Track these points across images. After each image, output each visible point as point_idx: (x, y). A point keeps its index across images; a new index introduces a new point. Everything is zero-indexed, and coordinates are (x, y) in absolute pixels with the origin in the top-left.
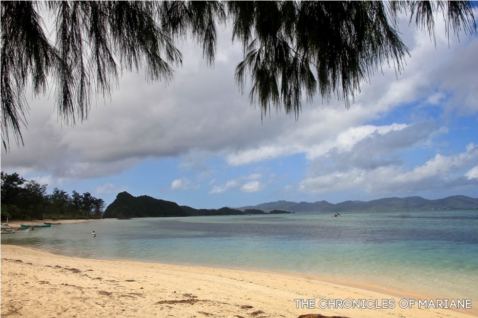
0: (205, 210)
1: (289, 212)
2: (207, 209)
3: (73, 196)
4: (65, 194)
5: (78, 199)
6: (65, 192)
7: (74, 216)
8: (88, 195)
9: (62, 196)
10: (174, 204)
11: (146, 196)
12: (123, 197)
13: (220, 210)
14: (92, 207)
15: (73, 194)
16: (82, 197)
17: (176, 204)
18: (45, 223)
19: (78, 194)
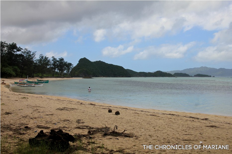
0: (144, 72)
1: (210, 76)
2: (145, 72)
3: (52, 60)
4: (48, 59)
5: (56, 63)
6: (48, 58)
7: (53, 75)
8: (62, 60)
9: (46, 61)
10: (121, 68)
11: (100, 61)
12: (84, 62)
13: (155, 73)
14: (65, 69)
15: (52, 59)
16: (58, 61)
17: (123, 68)
18: (37, 80)
19: (56, 59)
